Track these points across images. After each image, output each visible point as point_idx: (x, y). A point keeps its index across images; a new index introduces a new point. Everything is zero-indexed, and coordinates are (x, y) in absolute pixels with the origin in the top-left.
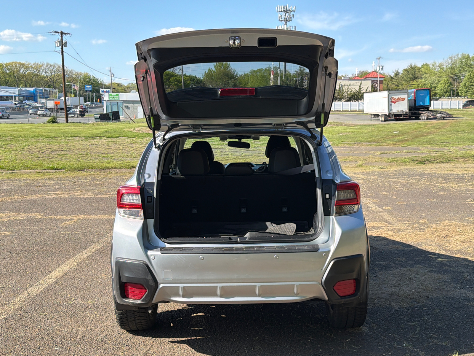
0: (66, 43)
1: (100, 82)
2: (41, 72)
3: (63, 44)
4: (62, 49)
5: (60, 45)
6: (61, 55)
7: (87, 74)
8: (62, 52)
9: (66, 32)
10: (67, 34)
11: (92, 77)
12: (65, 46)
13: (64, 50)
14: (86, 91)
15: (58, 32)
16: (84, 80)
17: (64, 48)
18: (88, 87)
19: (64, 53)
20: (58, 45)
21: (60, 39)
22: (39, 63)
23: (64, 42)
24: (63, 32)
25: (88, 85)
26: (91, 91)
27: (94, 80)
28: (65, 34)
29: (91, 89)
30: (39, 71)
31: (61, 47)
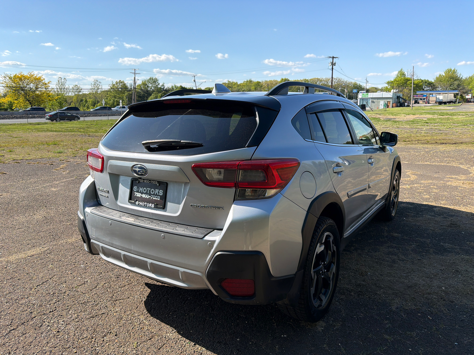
0: (335, 63)
1: (363, 87)
2: (328, 83)
3: (333, 64)
4: (333, 67)
5: (331, 65)
6: (332, 71)
7: (356, 82)
8: (332, 69)
9: (336, 57)
10: (337, 58)
11: (358, 85)
12: (334, 65)
13: (333, 68)
14: (353, 93)
15: (331, 57)
16: (353, 86)
17: (334, 66)
18: (355, 90)
19: (333, 70)
20: (330, 65)
21: (332, 62)
22: (328, 78)
23: (334, 63)
24: (334, 57)
25: (356, 89)
26: (356, 93)
27: (359, 86)
28: (335, 58)
29: (356, 92)
30: (327, 83)
31: (332, 66)
